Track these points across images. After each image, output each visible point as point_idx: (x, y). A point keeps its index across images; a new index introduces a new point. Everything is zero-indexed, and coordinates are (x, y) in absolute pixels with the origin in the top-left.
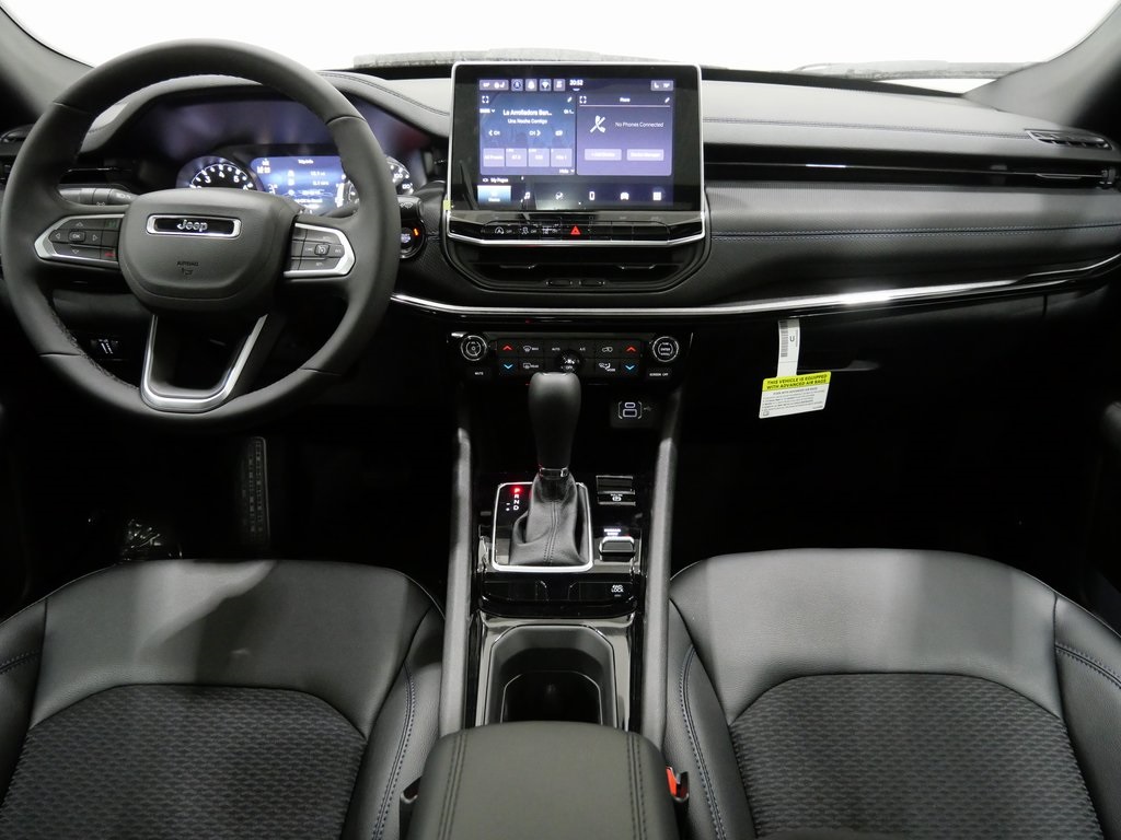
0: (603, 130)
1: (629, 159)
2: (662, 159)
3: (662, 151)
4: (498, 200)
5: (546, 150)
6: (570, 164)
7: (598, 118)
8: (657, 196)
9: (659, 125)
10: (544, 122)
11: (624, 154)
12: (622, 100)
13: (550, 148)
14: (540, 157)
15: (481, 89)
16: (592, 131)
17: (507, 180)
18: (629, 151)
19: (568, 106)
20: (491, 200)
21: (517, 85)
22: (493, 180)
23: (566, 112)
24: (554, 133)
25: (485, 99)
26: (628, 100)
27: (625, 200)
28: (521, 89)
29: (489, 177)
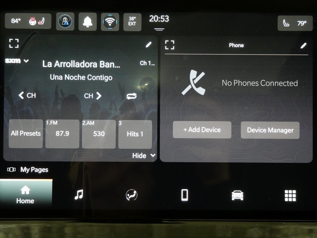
0: (201, 91)
1: (243, 136)
2: (297, 137)
3: (297, 124)
4: (32, 202)
5: (109, 123)
6: (149, 144)
7: (193, 73)
8: (290, 196)
9: (291, 84)
10: (107, 79)
11: (236, 130)
12: (231, 45)
13: (117, 119)
14: (102, 134)
15: (7, 26)
16: (184, 93)
17: (46, 170)
18: (243, 124)
19: (146, 55)
20: (20, 201)
21: (65, 21)
22: (23, 170)
23: (143, 63)
24: (124, 96)
25: (14, 43)
26: (242, 46)
27: (237, 201)
28: (71, 28)
29: (18, 165)
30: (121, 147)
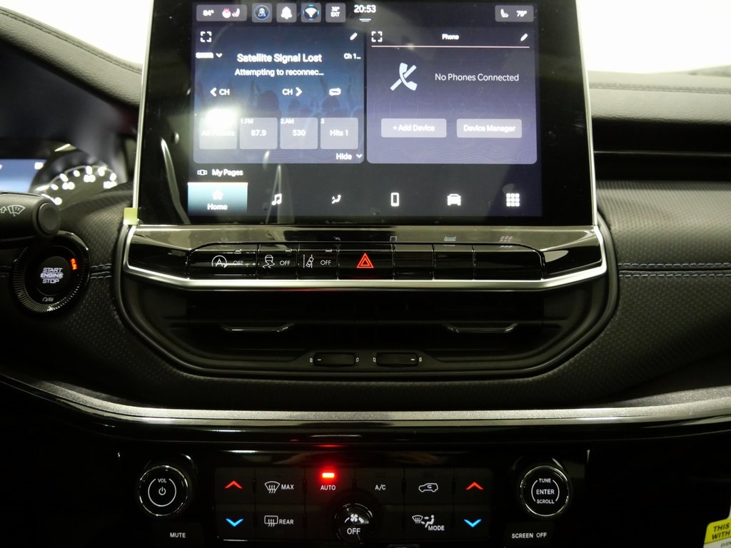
0: (412, 86)
1: (459, 135)
2: (519, 135)
3: (519, 122)
4: (225, 208)
5: (310, 121)
6: (355, 143)
7: (403, 67)
8: (513, 200)
9: (511, 78)
10: (313, 73)
11: (452, 127)
12: (445, 36)
13: (318, 116)
14: (302, 133)
15: (198, 19)
16: (393, 88)
17: (240, 173)
18: (459, 121)
19: (351, 47)
20: (211, 207)
21: (262, 11)
22: (216, 173)
23: (348, 56)
24: (326, 92)
25: (206, 37)
26: (456, 37)
27: (454, 206)
28: (269, 19)
29: (209, 167)
30: (323, 147)
